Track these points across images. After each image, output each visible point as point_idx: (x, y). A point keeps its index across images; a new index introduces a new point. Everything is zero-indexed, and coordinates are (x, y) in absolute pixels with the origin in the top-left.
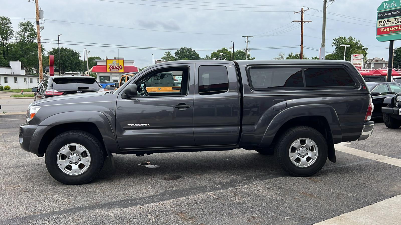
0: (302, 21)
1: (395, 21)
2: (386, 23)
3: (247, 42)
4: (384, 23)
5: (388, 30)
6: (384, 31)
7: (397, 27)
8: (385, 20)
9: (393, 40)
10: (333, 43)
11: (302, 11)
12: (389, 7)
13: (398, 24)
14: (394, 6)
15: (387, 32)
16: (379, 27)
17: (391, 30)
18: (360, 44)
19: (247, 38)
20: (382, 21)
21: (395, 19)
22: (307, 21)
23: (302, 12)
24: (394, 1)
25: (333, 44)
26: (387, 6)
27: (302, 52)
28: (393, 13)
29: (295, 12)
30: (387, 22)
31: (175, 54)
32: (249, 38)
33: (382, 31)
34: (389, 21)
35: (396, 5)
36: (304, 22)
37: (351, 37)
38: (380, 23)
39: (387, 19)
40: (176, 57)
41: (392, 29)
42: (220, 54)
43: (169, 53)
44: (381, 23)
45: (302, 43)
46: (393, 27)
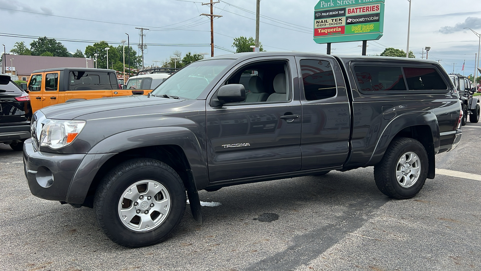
0: (212, 15)
1: (333, 22)
2: (323, 24)
3: (142, 36)
4: (322, 23)
5: (326, 31)
6: (322, 32)
7: (335, 29)
8: (322, 21)
9: (330, 43)
10: (234, 43)
11: (211, 3)
12: (326, 6)
13: (336, 25)
14: (331, 5)
15: (324, 34)
16: (316, 27)
17: (328, 31)
18: (261, 46)
19: (142, 31)
20: (319, 21)
21: (333, 20)
22: (217, 16)
23: (211, 5)
24: (331, 1)
25: (234, 45)
26: (324, 5)
27: (213, 52)
28: (331, 13)
29: (203, 4)
30: (325, 22)
31: (31, 46)
32: (144, 31)
33: (319, 32)
34: (326, 22)
35: (333, 5)
36: (213, 17)
37: (252, 38)
38: (317, 23)
39: (325, 20)
40: (32, 50)
41: (330, 31)
42: (105, 49)
43: (22, 44)
44: (319, 23)
45: (212, 42)
46: (331, 28)
